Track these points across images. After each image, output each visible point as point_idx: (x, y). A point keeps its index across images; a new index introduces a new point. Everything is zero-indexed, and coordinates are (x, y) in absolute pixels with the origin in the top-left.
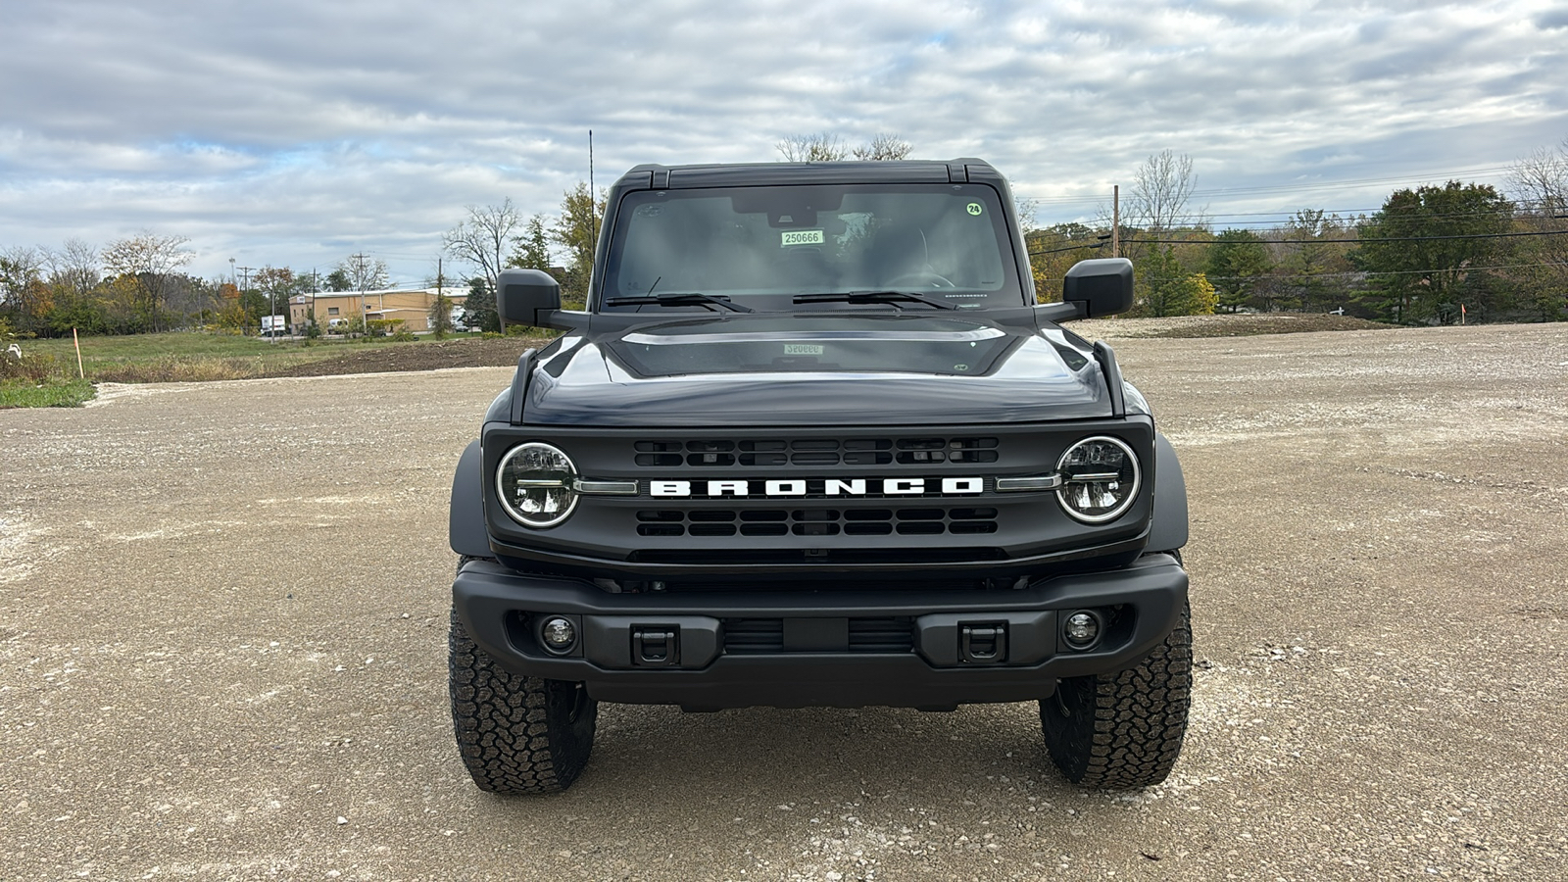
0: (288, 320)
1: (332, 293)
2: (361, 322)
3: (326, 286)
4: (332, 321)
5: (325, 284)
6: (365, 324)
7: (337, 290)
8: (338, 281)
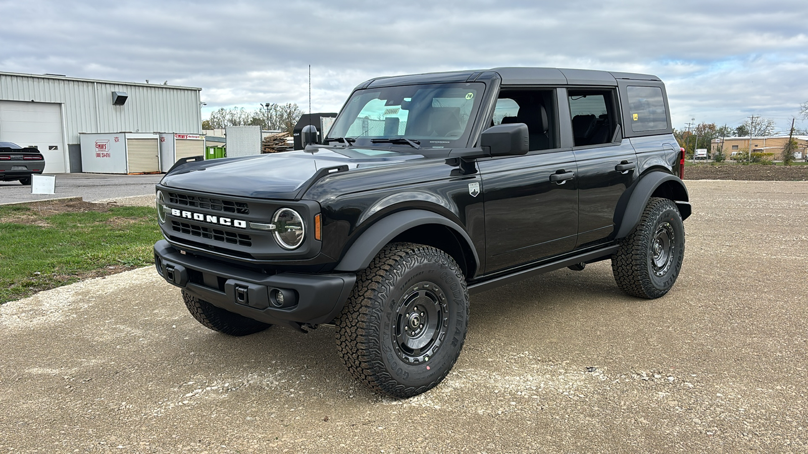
0: (709, 151)
1: (737, 138)
2: (747, 153)
3: (734, 133)
4: (733, 153)
5: (734, 132)
6: (750, 155)
7: (740, 136)
8: (742, 131)
